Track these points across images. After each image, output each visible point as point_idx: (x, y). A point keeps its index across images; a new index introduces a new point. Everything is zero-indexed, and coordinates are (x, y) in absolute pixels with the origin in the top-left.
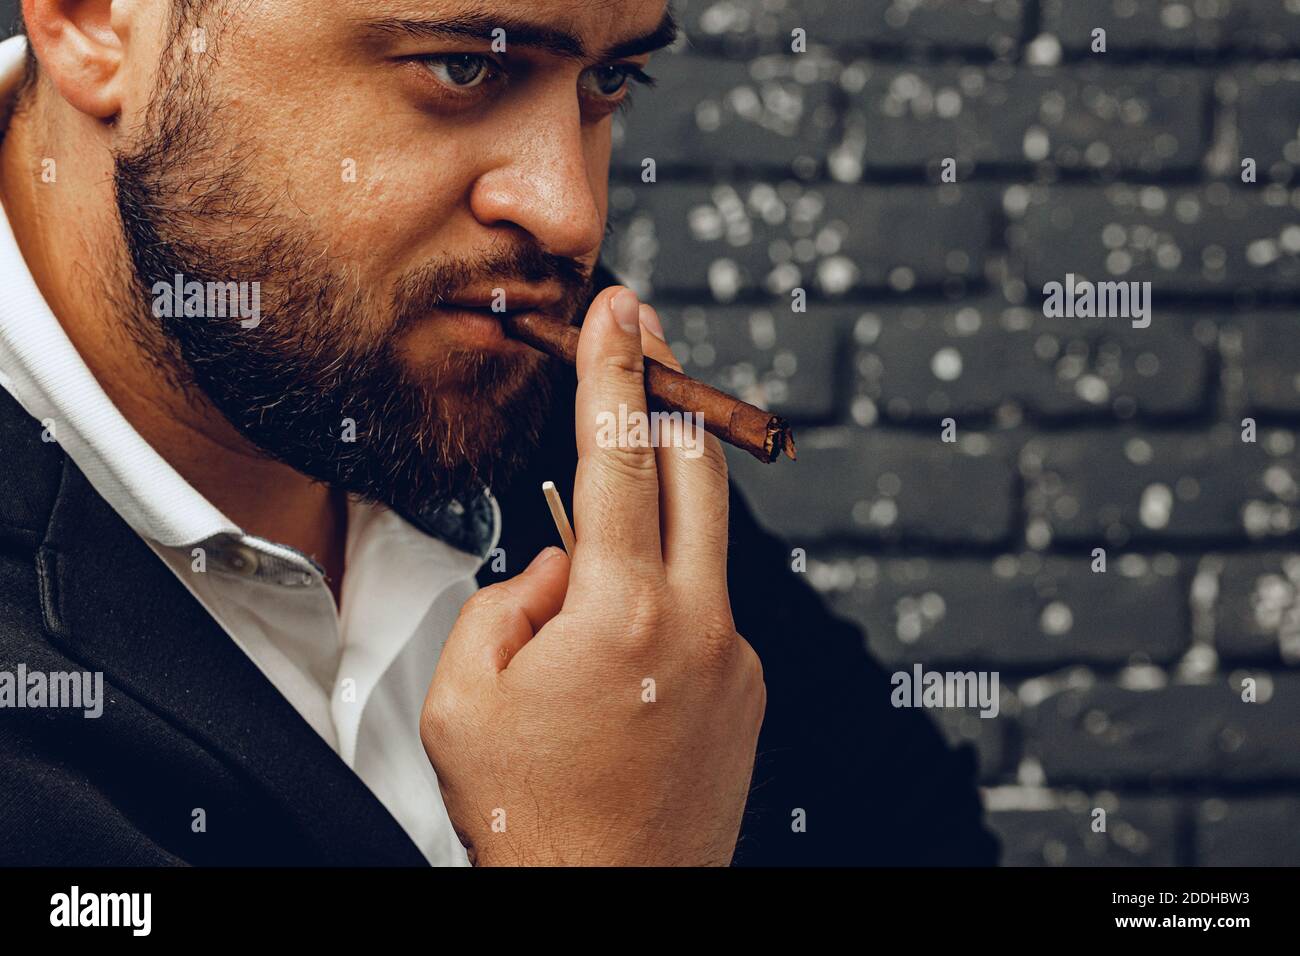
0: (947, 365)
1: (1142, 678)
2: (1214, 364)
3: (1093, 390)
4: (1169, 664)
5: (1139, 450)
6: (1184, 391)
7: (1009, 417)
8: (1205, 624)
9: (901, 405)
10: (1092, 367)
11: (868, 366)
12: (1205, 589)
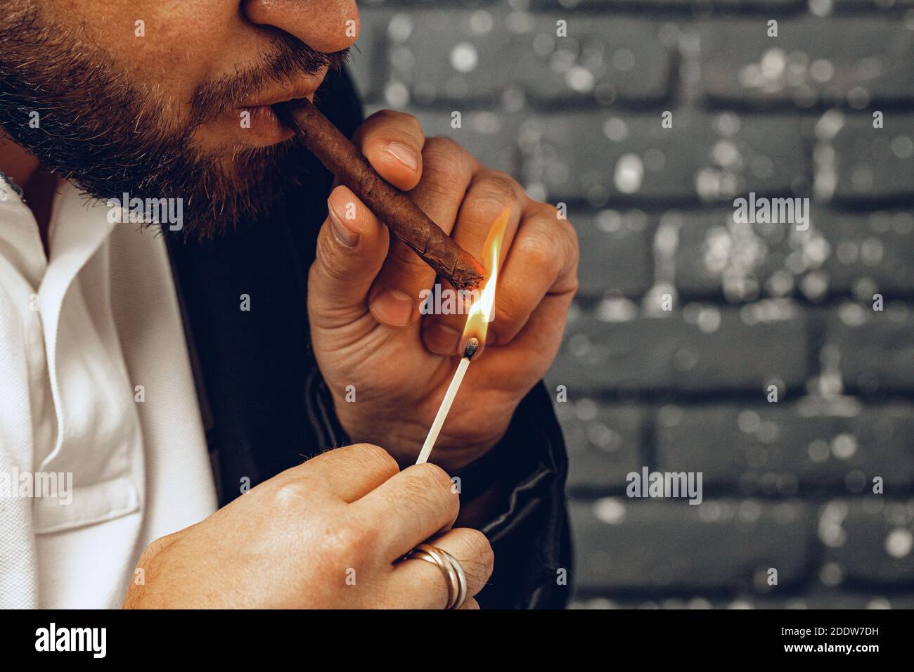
0: (464, 58)
1: (616, 311)
2: (675, 62)
3: (581, 80)
4: (637, 298)
5: (616, 128)
6: (651, 82)
7: (514, 102)
8: (667, 267)
9: (428, 89)
10: (580, 61)
11: (401, 59)
12: (667, 239)
